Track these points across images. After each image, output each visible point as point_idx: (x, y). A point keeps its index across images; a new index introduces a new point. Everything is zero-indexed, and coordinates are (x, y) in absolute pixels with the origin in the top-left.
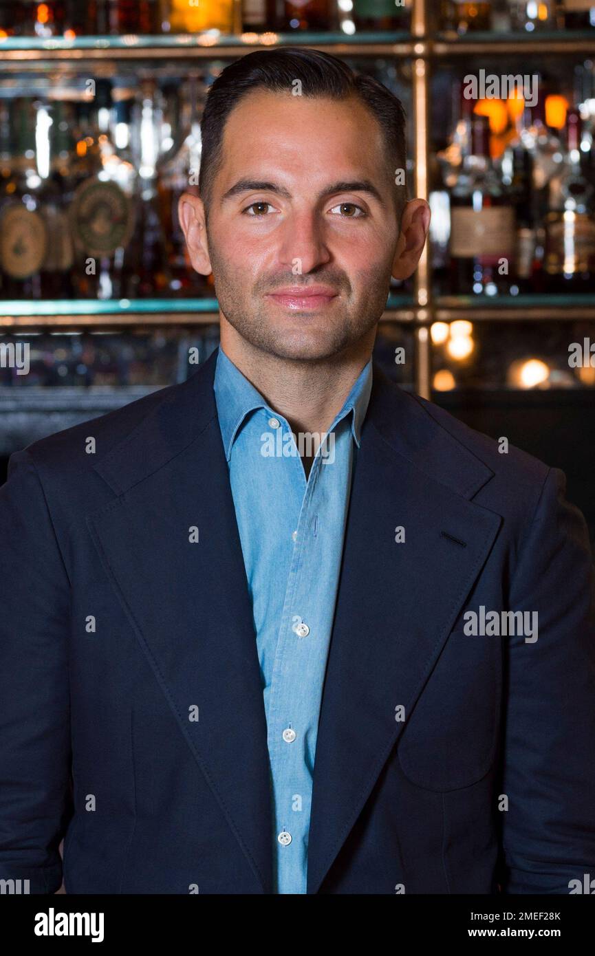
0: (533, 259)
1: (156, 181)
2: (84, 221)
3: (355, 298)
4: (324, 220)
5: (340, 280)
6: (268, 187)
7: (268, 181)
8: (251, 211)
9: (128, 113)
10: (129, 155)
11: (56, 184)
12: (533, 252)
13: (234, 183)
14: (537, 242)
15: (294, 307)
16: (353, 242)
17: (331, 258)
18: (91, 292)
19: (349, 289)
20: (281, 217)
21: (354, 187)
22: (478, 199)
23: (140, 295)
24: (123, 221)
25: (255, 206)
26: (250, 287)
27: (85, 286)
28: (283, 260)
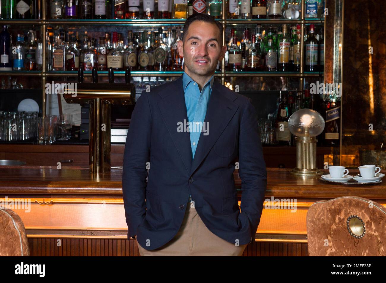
0: (245, 65)
1: (171, 48)
2: (156, 56)
3: (212, 63)
4: (207, 47)
5: (209, 59)
6: (197, 38)
7: (197, 37)
8: (193, 44)
9: (165, 36)
10: (166, 43)
11: (151, 49)
12: (245, 63)
13: (190, 37)
14: (246, 61)
15: (200, 64)
16: (212, 52)
17: (208, 54)
18: (158, 70)
19: (211, 61)
20: (199, 45)
21: (214, 40)
22: (234, 52)
23: (167, 71)
24: (164, 56)
25: (194, 43)
26: (192, 59)
27: (156, 69)
28: (199, 54)
